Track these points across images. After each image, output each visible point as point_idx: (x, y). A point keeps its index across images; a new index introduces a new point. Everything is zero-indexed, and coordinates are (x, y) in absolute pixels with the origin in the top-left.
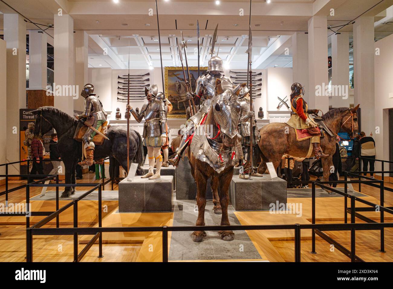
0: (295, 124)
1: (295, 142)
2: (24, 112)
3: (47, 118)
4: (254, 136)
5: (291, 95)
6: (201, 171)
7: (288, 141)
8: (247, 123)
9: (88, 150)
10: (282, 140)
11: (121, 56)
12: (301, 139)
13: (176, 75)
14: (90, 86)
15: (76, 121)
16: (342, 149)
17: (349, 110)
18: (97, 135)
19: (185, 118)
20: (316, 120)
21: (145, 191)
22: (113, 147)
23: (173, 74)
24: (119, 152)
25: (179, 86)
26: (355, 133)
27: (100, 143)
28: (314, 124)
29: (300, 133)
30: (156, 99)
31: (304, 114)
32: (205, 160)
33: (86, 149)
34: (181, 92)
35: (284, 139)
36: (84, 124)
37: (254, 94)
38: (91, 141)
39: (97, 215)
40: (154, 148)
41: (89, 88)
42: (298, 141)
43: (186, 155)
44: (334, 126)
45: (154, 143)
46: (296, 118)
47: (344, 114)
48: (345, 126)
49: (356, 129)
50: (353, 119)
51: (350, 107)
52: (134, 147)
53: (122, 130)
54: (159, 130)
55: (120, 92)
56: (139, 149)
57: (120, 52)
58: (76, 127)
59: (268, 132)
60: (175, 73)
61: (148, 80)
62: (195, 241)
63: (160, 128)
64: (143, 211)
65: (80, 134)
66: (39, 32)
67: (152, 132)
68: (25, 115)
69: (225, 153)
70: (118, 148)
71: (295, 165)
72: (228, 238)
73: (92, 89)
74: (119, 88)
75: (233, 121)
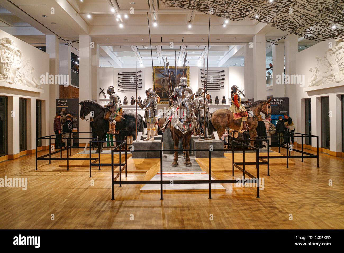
0: (233, 110)
1: (233, 120)
2: (59, 101)
3: (87, 107)
4: (207, 117)
5: (231, 93)
6: (176, 134)
7: (229, 120)
8: (203, 109)
9: (112, 125)
10: (225, 119)
11: (120, 58)
12: (236, 119)
13: (161, 73)
14: (111, 87)
15: (104, 108)
16: (272, 126)
17: (266, 102)
18: (117, 117)
19: (167, 104)
20: (246, 107)
21: (147, 147)
22: (126, 123)
23: (159, 71)
24: (129, 126)
25: (163, 80)
26: (269, 115)
27: (119, 121)
28: (244, 110)
29: (236, 115)
30: (152, 96)
31: (238, 104)
32: (177, 128)
33: (111, 124)
34: (164, 85)
35: (226, 119)
36: (109, 110)
37: (219, 86)
38: (114, 120)
39: (118, 162)
40: (151, 124)
41: (111, 89)
42: (234, 120)
43: (169, 127)
44: (256, 111)
45: (151, 121)
46: (234, 106)
47: (263, 104)
48: (263, 111)
49: (270, 113)
50: (268, 107)
51: (267, 99)
52: (139, 123)
53: (131, 114)
54: (154, 114)
55: (120, 85)
56: (141, 124)
57: (119, 55)
58: (105, 112)
59: (217, 115)
60: (160, 71)
61: (140, 76)
62: (173, 167)
63: (154, 112)
64: (145, 158)
65: (107, 116)
66: (66, 45)
67: (150, 115)
68: (60, 103)
69: (187, 124)
70: (129, 124)
71: (238, 136)
72: (189, 165)
73: (113, 89)
74: (119, 82)
75: (189, 110)
